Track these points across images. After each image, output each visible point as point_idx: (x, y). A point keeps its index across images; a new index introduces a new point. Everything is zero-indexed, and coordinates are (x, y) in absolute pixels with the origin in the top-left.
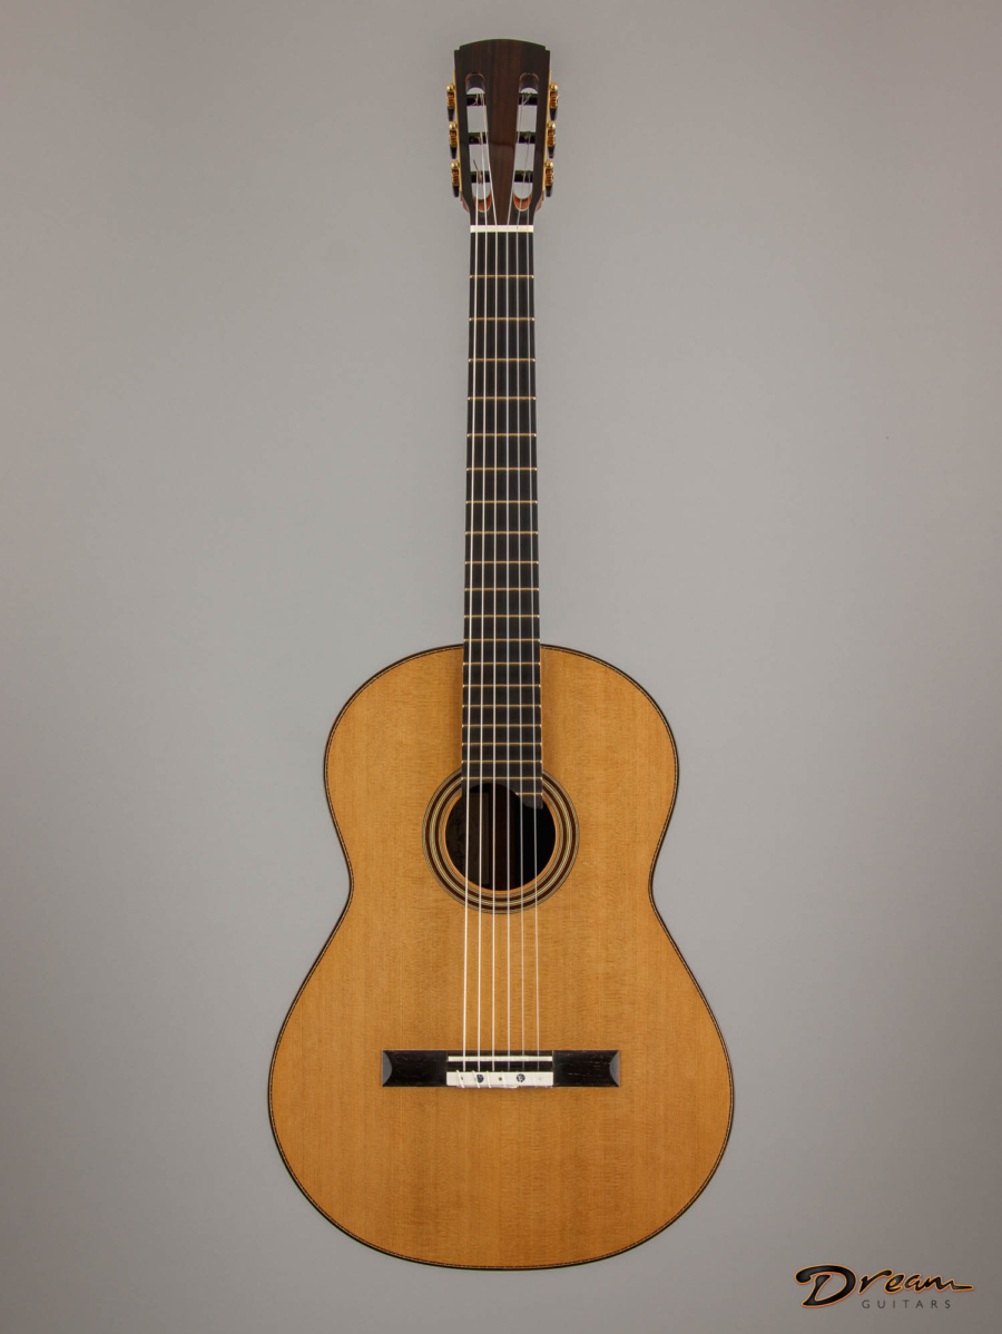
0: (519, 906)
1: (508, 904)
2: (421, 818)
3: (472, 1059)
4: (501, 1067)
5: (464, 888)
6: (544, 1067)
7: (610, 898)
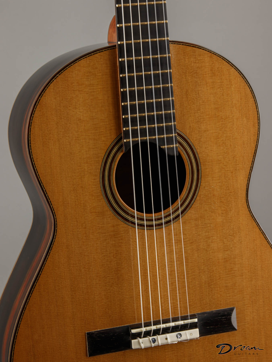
0: (170, 221)
1: (163, 221)
2: (98, 171)
3: (148, 328)
4: (166, 331)
5: (134, 217)
6: (192, 326)
7: (223, 209)
